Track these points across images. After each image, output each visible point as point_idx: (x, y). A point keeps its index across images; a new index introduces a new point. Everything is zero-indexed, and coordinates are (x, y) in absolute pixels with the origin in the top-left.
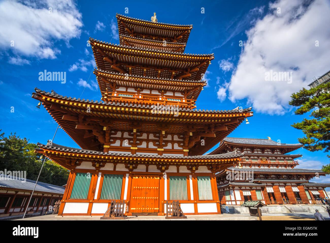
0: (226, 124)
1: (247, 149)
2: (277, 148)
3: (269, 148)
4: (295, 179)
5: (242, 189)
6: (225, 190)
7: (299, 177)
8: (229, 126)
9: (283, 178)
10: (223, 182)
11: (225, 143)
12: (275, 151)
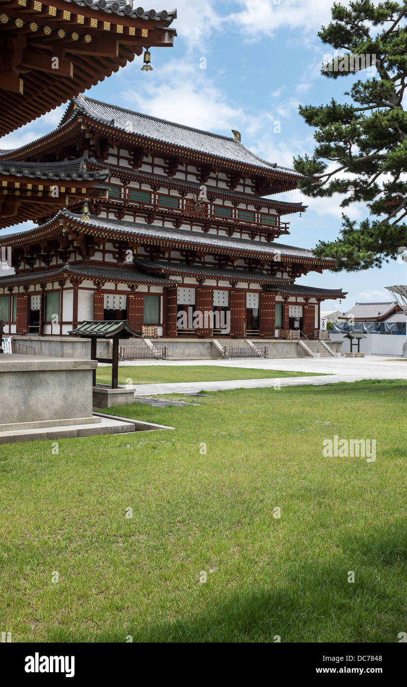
0: (73, 52)
1: (156, 159)
2: (248, 173)
3: (223, 170)
4: (265, 272)
5: (103, 288)
6: (49, 287)
7: (277, 268)
8: (85, 63)
9: (233, 266)
10: (48, 262)
11: (80, 120)
12: (239, 180)
